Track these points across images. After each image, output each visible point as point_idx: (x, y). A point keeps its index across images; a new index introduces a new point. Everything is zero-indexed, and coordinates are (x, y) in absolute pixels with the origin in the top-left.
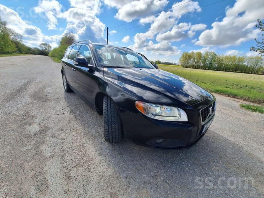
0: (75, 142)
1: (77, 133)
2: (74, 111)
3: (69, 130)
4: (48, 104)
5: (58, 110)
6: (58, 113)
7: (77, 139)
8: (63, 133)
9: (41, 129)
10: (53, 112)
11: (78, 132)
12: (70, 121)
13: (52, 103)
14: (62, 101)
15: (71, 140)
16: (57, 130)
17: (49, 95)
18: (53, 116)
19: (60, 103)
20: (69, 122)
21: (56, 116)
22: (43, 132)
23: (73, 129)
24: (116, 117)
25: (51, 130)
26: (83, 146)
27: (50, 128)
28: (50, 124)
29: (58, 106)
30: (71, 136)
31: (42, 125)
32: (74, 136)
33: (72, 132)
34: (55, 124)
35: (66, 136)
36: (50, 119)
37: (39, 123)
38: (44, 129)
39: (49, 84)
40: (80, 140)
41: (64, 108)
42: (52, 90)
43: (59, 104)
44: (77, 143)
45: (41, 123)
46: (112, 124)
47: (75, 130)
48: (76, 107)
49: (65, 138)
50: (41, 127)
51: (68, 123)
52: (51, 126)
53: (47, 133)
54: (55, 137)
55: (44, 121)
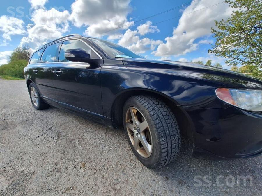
0: (96, 188)
1: (90, 168)
2: (63, 133)
3: (72, 167)
4: (12, 131)
5: (35, 137)
6: (37, 142)
7: (95, 179)
8: (64, 176)
9: (10, 181)
10: (27, 142)
11: (88, 165)
12: (65, 150)
13: (20, 128)
14: (35, 123)
15: (86, 185)
16: (48, 173)
17: (8, 118)
18: (29, 149)
19: (34, 126)
20: (65, 152)
21: (35, 148)
22: (18, 187)
23: (77, 163)
24: (173, 124)
25: (35, 177)
26: (115, 189)
27: (32, 174)
28: (29, 165)
29: (31, 132)
30: (81, 177)
31: (11, 171)
32: (86, 176)
33: (77, 168)
34: (39, 163)
35: (71, 180)
36: (23, 156)
37: (4, 169)
38: (19, 180)
39: (4, 104)
40: (103, 180)
41: (44, 132)
42: (12, 111)
43: (32, 127)
44: (99, 188)
45: (7, 169)
46: (171, 136)
47: (83, 163)
48: (63, 126)
49: (70, 185)
50: (9, 178)
51: (63, 155)
52: (32, 168)
53: (29, 186)
54: (49, 190)
55: (13, 164)
